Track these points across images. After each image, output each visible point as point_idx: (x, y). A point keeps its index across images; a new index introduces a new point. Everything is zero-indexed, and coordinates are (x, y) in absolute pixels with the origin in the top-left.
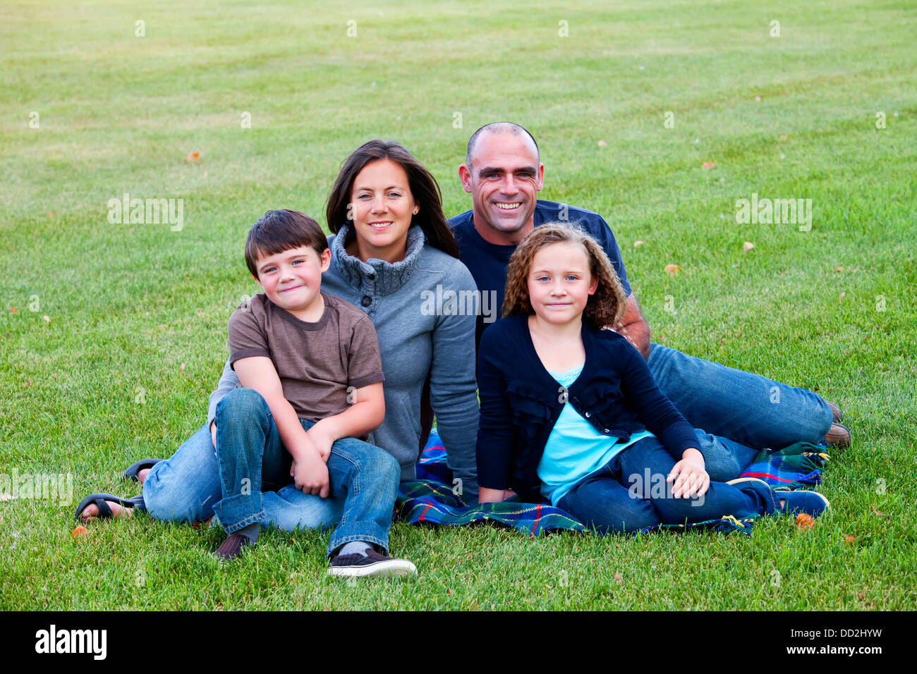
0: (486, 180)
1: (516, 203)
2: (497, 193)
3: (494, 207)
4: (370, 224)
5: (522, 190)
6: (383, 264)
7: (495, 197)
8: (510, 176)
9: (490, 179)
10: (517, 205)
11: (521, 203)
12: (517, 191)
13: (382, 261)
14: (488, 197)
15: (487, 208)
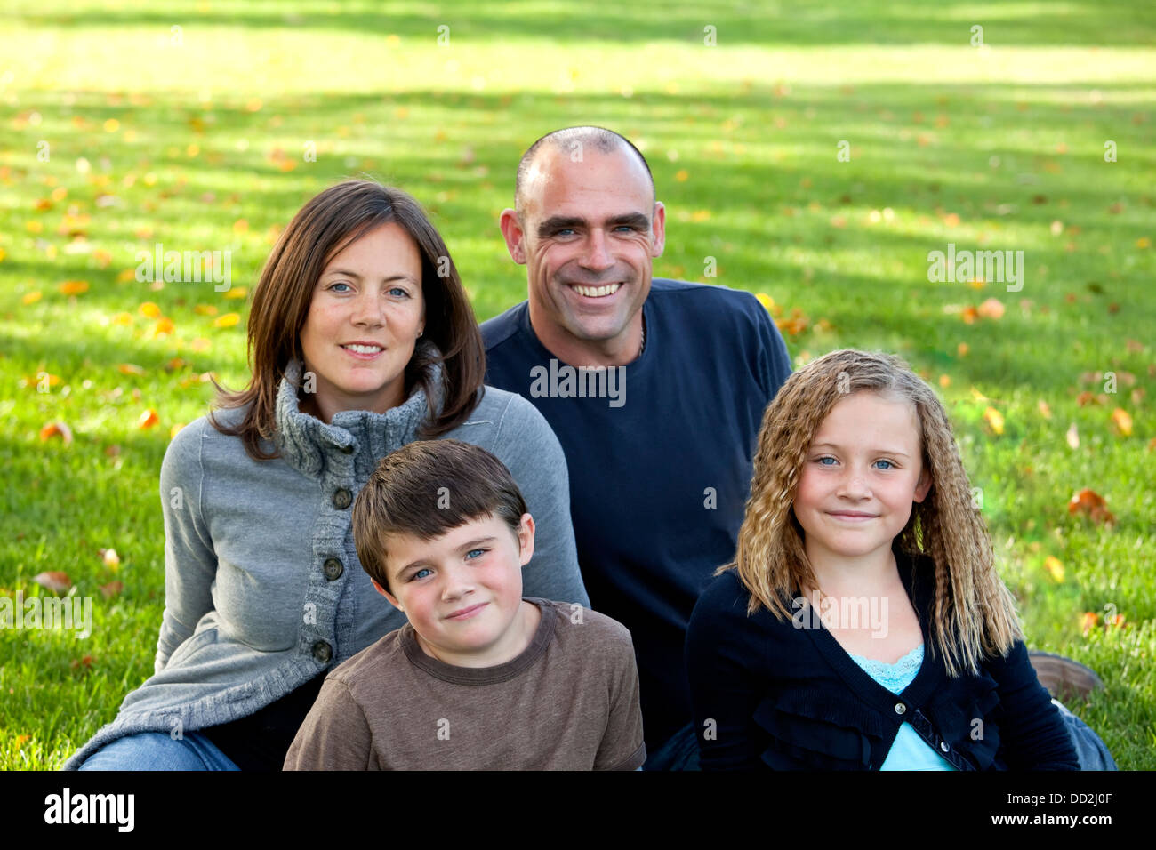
0: (551, 242)
1: (610, 284)
2: (573, 263)
3: (567, 292)
4: (342, 346)
5: (625, 261)
6: (364, 418)
7: (568, 274)
8: (598, 232)
9: (559, 238)
10: (614, 287)
11: (621, 284)
12: (612, 262)
13: (364, 412)
14: (556, 274)
15: (555, 294)
